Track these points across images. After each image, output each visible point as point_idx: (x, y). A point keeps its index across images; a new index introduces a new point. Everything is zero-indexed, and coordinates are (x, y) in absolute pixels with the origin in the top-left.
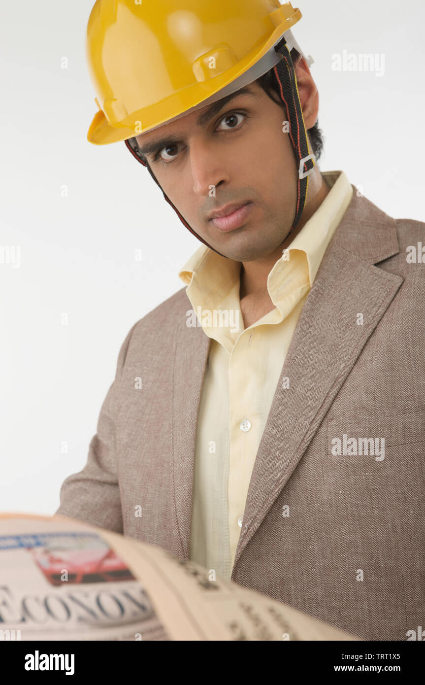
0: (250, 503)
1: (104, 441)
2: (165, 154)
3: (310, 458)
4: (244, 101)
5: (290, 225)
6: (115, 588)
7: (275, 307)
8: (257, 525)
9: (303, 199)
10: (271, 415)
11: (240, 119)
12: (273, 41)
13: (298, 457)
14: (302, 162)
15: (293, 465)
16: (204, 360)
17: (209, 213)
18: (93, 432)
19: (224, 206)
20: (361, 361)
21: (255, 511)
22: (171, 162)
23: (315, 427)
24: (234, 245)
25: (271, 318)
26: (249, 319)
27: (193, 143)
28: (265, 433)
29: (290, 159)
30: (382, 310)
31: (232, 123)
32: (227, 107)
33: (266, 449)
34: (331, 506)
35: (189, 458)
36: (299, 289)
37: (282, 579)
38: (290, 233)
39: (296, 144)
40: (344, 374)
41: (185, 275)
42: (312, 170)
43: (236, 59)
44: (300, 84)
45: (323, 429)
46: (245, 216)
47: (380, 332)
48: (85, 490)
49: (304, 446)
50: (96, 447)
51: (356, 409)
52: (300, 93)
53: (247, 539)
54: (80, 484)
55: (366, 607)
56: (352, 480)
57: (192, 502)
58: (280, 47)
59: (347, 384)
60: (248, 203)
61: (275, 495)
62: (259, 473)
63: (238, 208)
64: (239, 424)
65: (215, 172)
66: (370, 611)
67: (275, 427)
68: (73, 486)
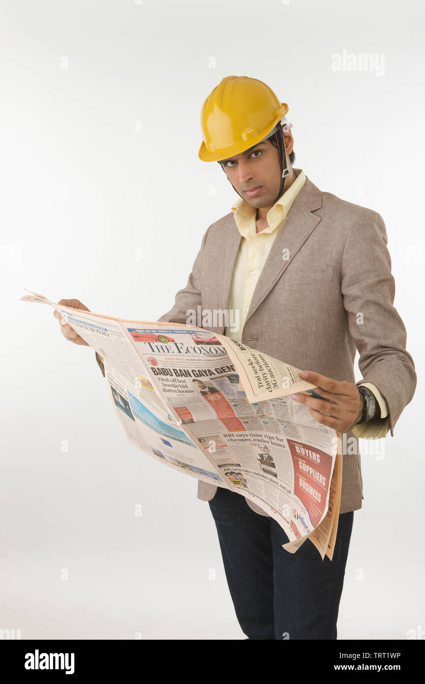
0: (252, 302)
1: (196, 276)
2: (229, 164)
3: (277, 287)
4: (262, 147)
5: (277, 194)
6: (215, 346)
7: (269, 226)
8: (254, 310)
9: (283, 185)
10: (264, 269)
11: (260, 153)
12: (276, 123)
13: (272, 286)
14: (284, 171)
15: (270, 289)
16: (239, 245)
17: (245, 189)
18: (190, 271)
19: (251, 188)
20: (301, 250)
21: (254, 305)
22: (230, 167)
23: (280, 274)
24: (255, 202)
25: (266, 231)
26: (259, 230)
27: (240, 162)
28: (261, 276)
29: (279, 169)
30: (311, 231)
31: (256, 155)
32: (255, 149)
33: (261, 282)
34: (284, 305)
35: (229, 283)
36: (280, 220)
37: (262, 331)
38: (277, 198)
39: (282, 164)
40: (294, 255)
41: (233, 209)
42: (288, 174)
43: (260, 132)
44: (285, 137)
45: (283, 276)
46: (259, 191)
47: (310, 239)
48: (186, 297)
49: (275, 282)
50: (191, 278)
51: (297, 269)
52: (285, 140)
53: (251, 315)
54: (184, 294)
55: (293, 343)
56: (292, 297)
57: (229, 302)
58: (279, 125)
59: (295, 259)
60: (261, 187)
61: (263, 299)
62: (257, 291)
63: (256, 189)
64: (250, 272)
65: (248, 174)
66: (294, 344)
67: (265, 274)
68: (181, 295)
